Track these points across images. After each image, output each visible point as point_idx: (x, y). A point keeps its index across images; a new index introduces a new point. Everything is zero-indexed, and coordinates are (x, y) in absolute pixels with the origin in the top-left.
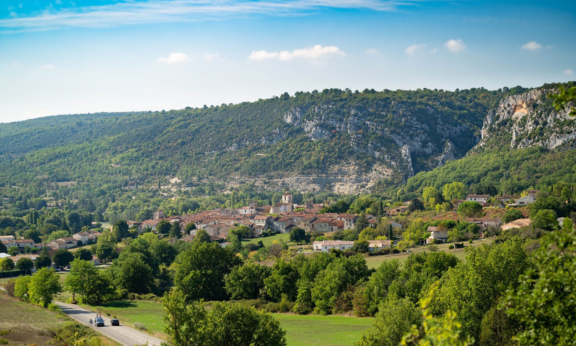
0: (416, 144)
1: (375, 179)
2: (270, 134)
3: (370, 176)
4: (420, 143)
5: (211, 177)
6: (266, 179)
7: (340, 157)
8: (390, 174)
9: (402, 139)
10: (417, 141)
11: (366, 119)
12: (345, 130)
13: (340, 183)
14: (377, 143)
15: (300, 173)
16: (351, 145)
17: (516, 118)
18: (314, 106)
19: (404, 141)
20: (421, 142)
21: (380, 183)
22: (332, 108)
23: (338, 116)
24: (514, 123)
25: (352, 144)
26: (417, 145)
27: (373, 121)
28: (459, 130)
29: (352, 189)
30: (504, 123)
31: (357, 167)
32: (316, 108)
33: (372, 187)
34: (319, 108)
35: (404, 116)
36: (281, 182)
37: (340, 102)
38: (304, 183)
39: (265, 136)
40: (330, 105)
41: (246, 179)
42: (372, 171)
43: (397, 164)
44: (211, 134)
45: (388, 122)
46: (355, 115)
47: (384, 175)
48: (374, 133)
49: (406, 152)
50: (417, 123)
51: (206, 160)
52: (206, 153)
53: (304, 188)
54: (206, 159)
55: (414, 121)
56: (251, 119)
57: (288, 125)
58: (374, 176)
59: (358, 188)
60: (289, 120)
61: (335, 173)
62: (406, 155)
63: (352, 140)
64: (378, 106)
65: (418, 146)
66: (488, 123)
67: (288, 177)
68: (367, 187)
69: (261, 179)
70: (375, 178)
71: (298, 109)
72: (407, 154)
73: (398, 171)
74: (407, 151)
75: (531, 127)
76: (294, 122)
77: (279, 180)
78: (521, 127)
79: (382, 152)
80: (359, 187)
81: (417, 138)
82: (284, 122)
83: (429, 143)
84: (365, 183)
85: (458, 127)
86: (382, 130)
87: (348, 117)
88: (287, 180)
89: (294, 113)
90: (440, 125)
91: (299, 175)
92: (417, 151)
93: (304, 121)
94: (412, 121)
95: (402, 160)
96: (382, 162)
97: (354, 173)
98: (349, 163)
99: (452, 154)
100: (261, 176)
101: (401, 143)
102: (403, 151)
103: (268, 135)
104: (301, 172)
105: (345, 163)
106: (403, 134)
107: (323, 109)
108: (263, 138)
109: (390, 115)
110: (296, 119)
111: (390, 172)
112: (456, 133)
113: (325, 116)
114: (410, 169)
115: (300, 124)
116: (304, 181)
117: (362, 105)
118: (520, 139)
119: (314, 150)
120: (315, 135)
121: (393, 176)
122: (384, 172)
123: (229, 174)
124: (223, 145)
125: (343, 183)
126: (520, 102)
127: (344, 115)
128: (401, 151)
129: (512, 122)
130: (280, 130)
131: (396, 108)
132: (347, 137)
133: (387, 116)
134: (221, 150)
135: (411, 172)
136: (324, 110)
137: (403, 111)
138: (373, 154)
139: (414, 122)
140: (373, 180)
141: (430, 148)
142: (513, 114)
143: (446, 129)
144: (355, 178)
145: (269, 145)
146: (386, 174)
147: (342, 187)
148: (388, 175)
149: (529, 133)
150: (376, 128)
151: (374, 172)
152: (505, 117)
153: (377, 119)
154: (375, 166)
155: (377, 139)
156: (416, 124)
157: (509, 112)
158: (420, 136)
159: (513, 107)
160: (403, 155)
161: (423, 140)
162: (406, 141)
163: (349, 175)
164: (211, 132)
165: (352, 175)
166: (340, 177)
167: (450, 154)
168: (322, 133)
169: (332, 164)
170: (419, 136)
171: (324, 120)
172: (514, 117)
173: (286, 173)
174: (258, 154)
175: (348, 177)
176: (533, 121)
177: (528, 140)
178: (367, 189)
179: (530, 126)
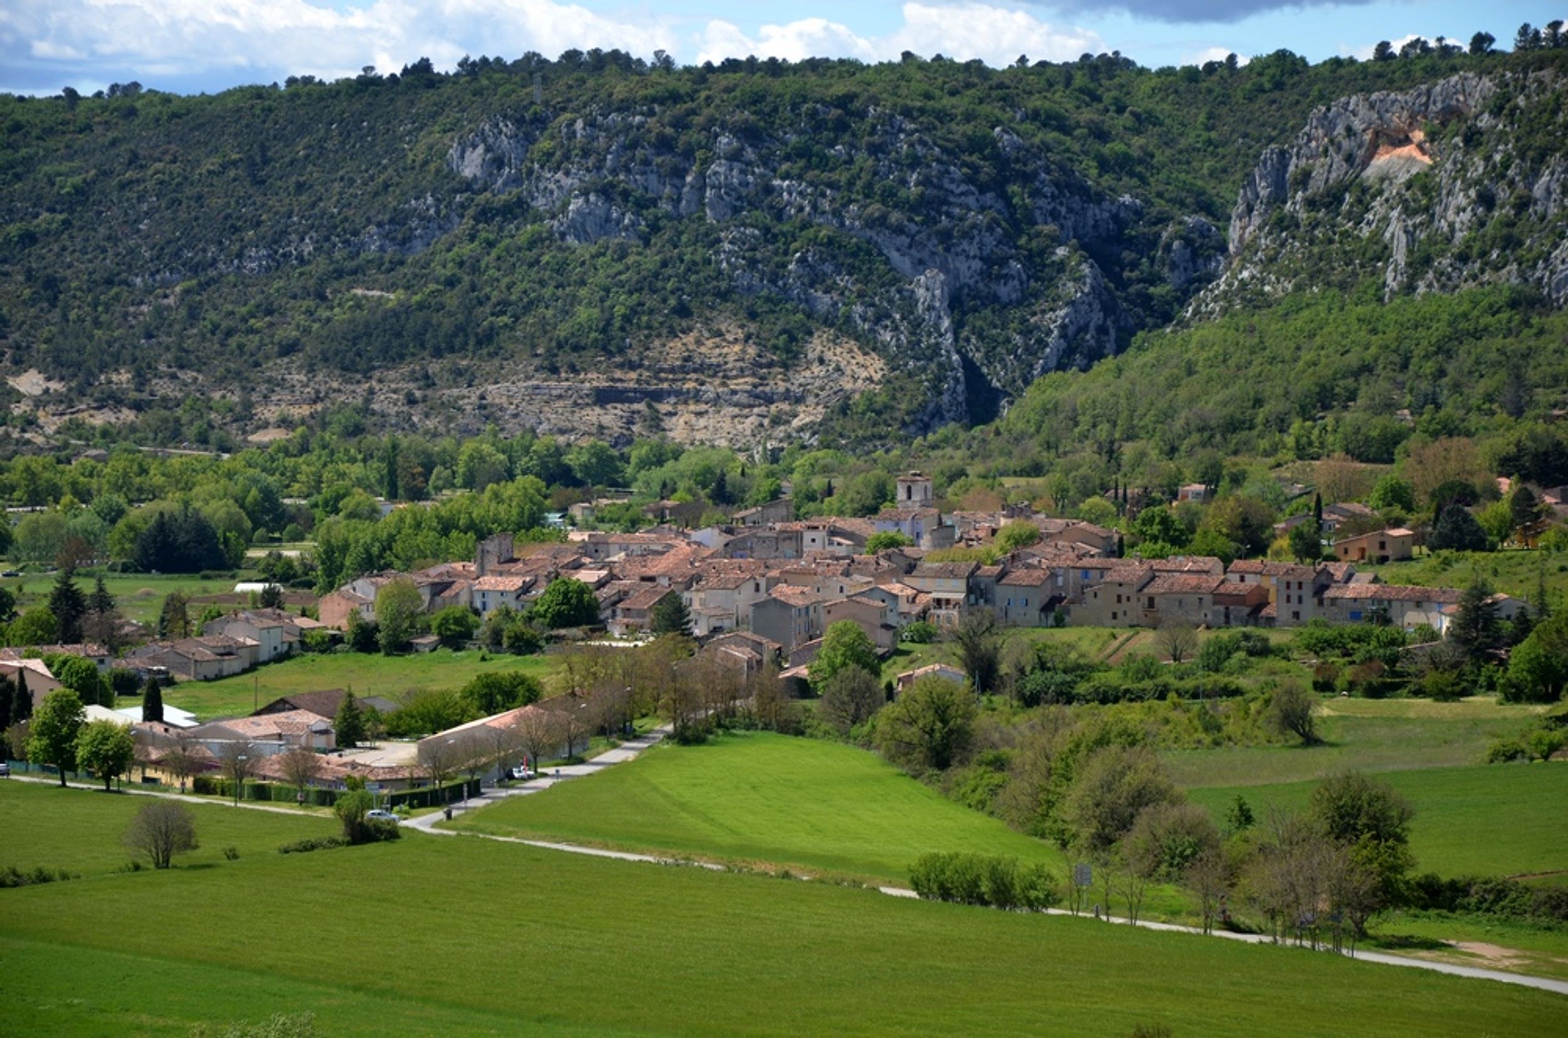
0: (962, 265)
1: (823, 394)
2: (399, 219)
3: (802, 380)
4: (977, 265)
5: (187, 375)
6: (412, 385)
7: (683, 311)
8: (877, 377)
9: (910, 247)
10: (968, 257)
11: (774, 170)
12: (693, 208)
13: (692, 407)
14: (823, 261)
15: (542, 367)
16: (724, 265)
17: (1382, 180)
18: (568, 115)
19: (918, 255)
20: (981, 259)
21: (844, 409)
22: (641, 126)
23: (667, 158)
24: (1373, 198)
25: (728, 262)
26: (968, 269)
27: (800, 177)
28: (1106, 215)
29: (740, 427)
30: (1332, 199)
31: (752, 351)
32: (579, 124)
33: (821, 424)
34: (591, 124)
35: (915, 162)
36: (474, 398)
37: (669, 103)
38: (561, 403)
39: (380, 225)
40: (634, 115)
41: (335, 385)
42: (809, 363)
43: (898, 340)
44: (145, 207)
45: (859, 184)
46: (734, 157)
47: (855, 379)
48: (805, 226)
49: (933, 296)
50: (963, 188)
51: (145, 308)
52: (138, 280)
53: (562, 424)
54: (141, 303)
55: (952, 181)
56: (307, 157)
57: (468, 186)
58: (818, 383)
59: (761, 425)
60: (471, 165)
61: (672, 370)
62: (930, 308)
63: (727, 246)
64: (819, 125)
65: (968, 274)
66: (1257, 196)
67: (496, 383)
68: (796, 423)
69: (393, 386)
70: (822, 389)
71: (508, 128)
72: (937, 304)
73: (906, 364)
74: (938, 292)
75: (1466, 216)
76: (491, 174)
77: (465, 392)
78: (1415, 212)
79: (842, 294)
80: (766, 422)
81: (965, 245)
82: (451, 175)
83: (1013, 263)
84: (785, 406)
85: (1106, 205)
86: (836, 213)
87: (706, 162)
88: (495, 393)
89: (491, 140)
90: (1046, 197)
91: (537, 375)
92: (966, 291)
93: (530, 172)
94: (946, 184)
95: (916, 325)
96: (844, 328)
97: (742, 370)
98: (719, 334)
99: (1097, 306)
100: (392, 374)
101: (907, 260)
102: (921, 293)
103: (391, 221)
104: (546, 363)
105: (706, 334)
106: (913, 228)
107: (607, 130)
108: (373, 229)
109: (862, 158)
110: (499, 162)
111: (876, 366)
112: (1096, 226)
113: (618, 156)
114: (949, 357)
115: (517, 181)
116: (560, 397)
117: (752, 118)
118: (1427, 261)
119: (583, 283)
120: (583, 225)
121: (889, 381)
122: (854, 368)
123: (257, 364)
124: (204, 250)
125: (703, 407)
126: (1397, 119)
127: (688, 154)
128: (913, 292)
129: (1365, 196)
130: (438, 201)
131: (886, 132)
132: (707, 235)
133: (850, 161)
134: (196, 273)
135: (953, 369)
136: (611, 136)
137: (911, 145)
138: (807, 301)
139: (953, 187)
140: (817, 395)
141: (1016, 282)
142: (1365, 164)
143: (1063, 210)
144: (749, 388)
145: (398, 257)
146: (864, 374)
147: (702, 422)
148: (870, 379)
149: (1459, 235)
150: (815, 207)
151: (816, 369)
152: (1333, 175)
153: (817, 172)
154: (816, 346)
155: (821, 245)
156: (962, 194)
157: (1349, 159)
158: (977, 239)
159: (1367, 137)
160: (920, 307)
161: (986, 251)
162: (925, 254)
163: (725, 377)
164: (141, 198)
165: (736, 377)
166: (690, 385)
167: (1090, 305)
168: (608, 220)
169: (659, 335)
170: (972, 238)
171: (614, 172)
172: (1371, 173)
173: (487, 367)
174: (359, 292)
175: (724, 384)
176: (1472, 193)
177: (1458, 265)
178: (801, 429)
179: (1460, 210)
